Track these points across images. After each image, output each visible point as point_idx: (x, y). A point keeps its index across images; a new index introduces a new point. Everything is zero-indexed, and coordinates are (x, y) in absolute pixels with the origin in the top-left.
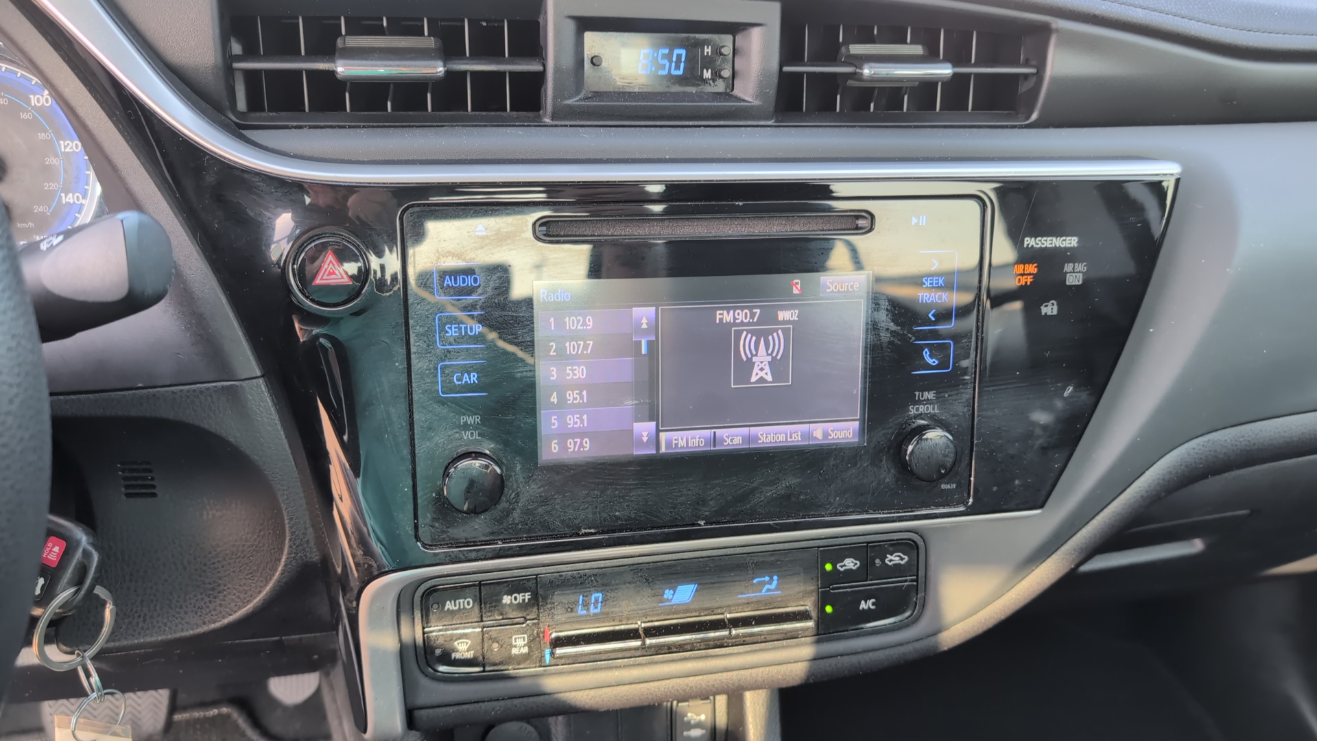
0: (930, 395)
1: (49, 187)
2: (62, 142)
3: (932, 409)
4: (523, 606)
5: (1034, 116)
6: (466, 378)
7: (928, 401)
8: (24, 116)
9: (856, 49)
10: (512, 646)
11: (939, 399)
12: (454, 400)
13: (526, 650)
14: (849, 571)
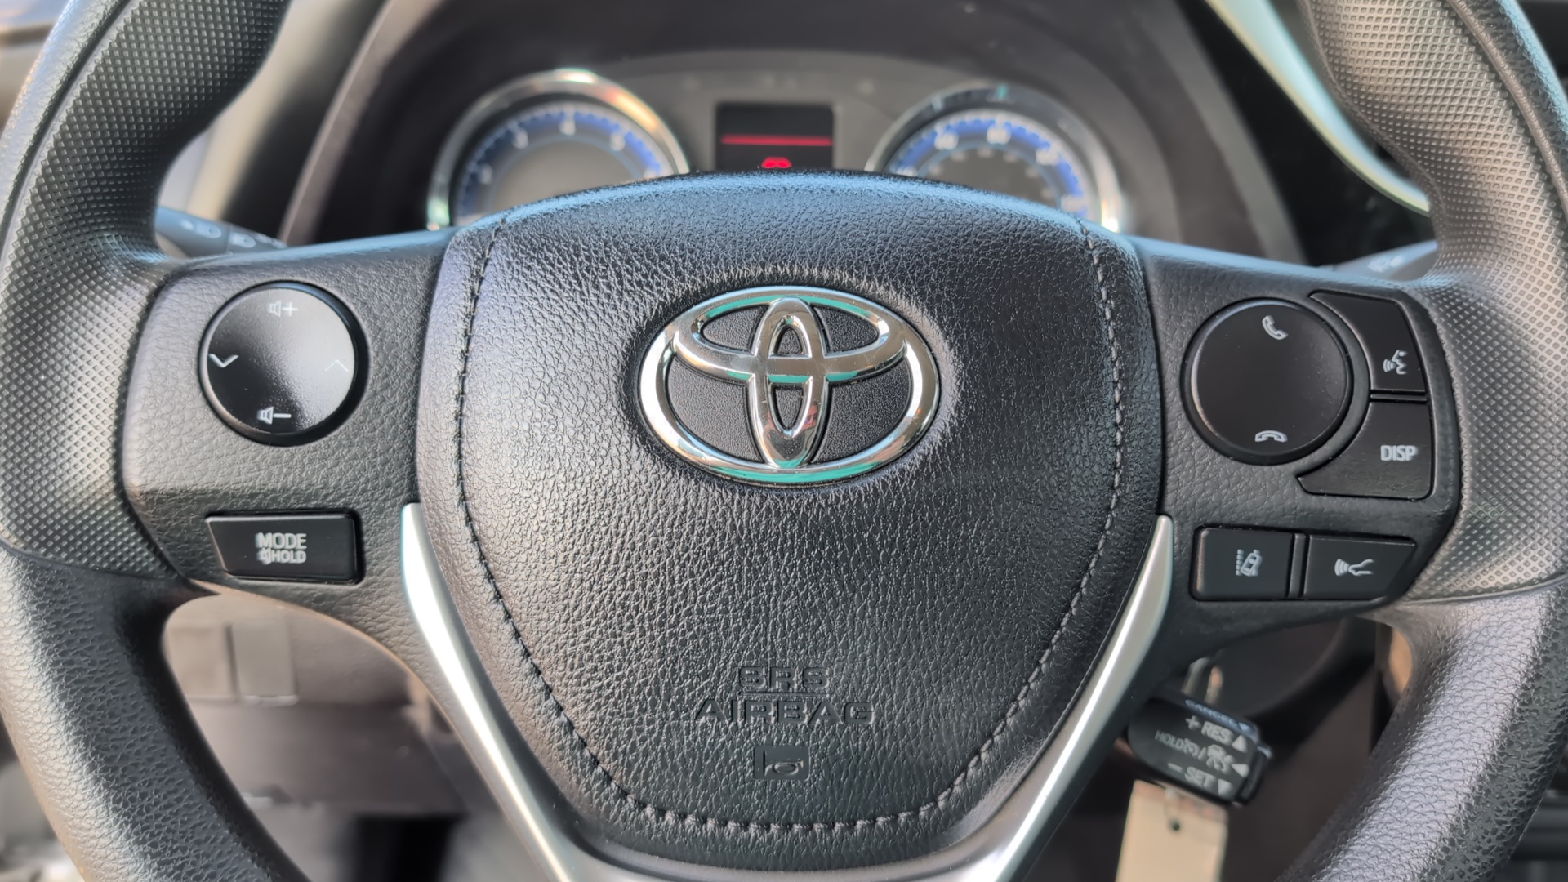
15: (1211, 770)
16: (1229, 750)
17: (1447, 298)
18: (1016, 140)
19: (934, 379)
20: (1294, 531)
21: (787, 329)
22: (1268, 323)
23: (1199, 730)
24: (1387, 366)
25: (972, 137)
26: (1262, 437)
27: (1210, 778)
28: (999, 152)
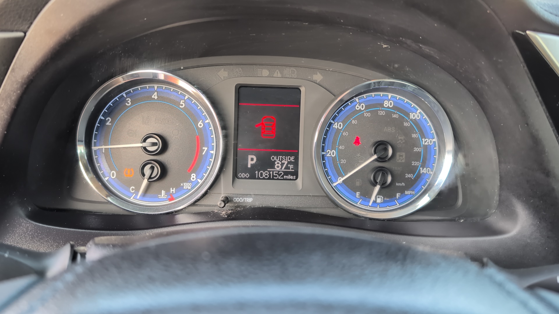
1: (415, 164)
2: (423, 139)
18: (397, 107)
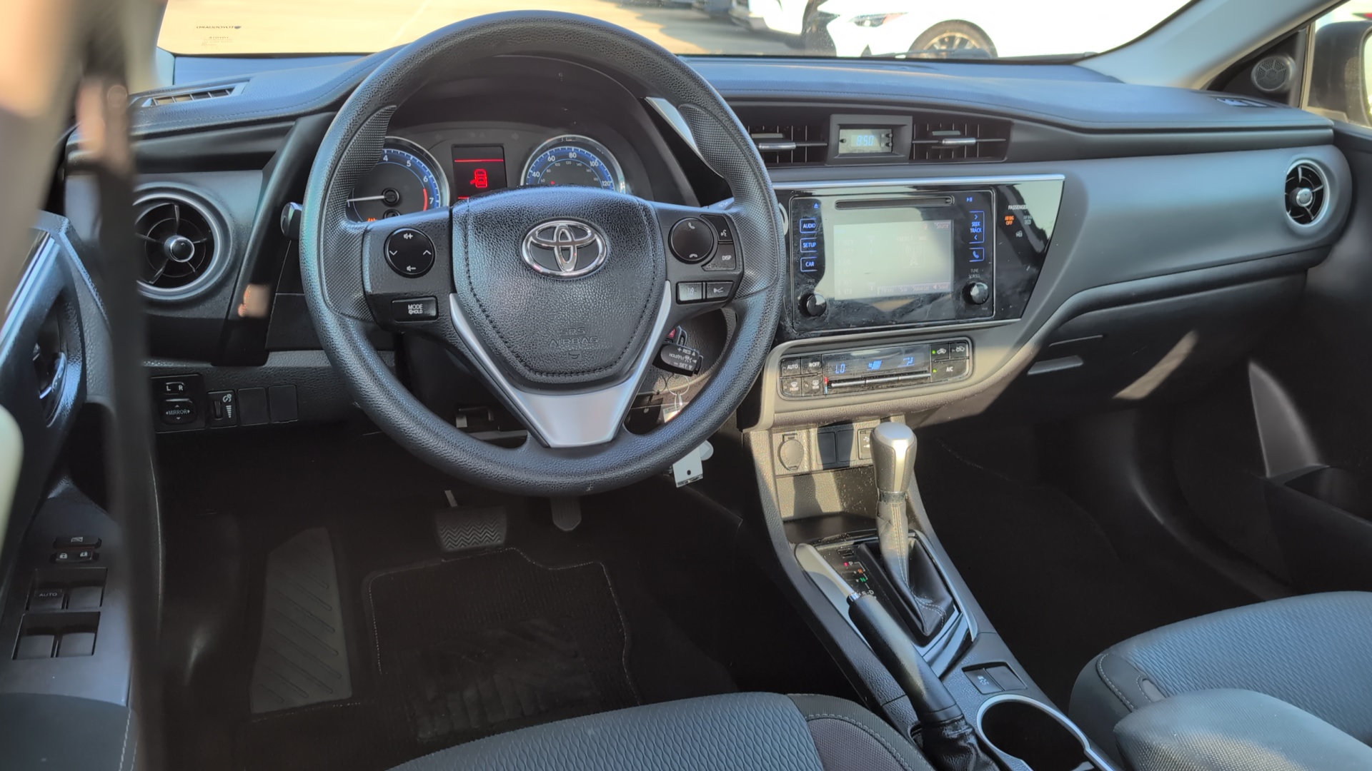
0: (977, 270)
3: (977, 276)
4: (816, 368)
5: (1006, 159)
6: (810, 264)
7: (976, 273)
8: (588, 171)
9: (935, 133)
10: (813, 385)
11: (980, 273)
12: (806, 273)
13: (818, 387)
14: (941, 354)
15: (686, 363)
16: (691, 356)
17: (736, 215)
18: (580, 157)
19: (604, 246)
20: (702, 282)
21: (563, 233)
22: (690, 224)
23: (681, 351)
24: (722, 234)
25: (562, 156)
26: (691, 256)
27: (686, 365)
28: (574, 162)
